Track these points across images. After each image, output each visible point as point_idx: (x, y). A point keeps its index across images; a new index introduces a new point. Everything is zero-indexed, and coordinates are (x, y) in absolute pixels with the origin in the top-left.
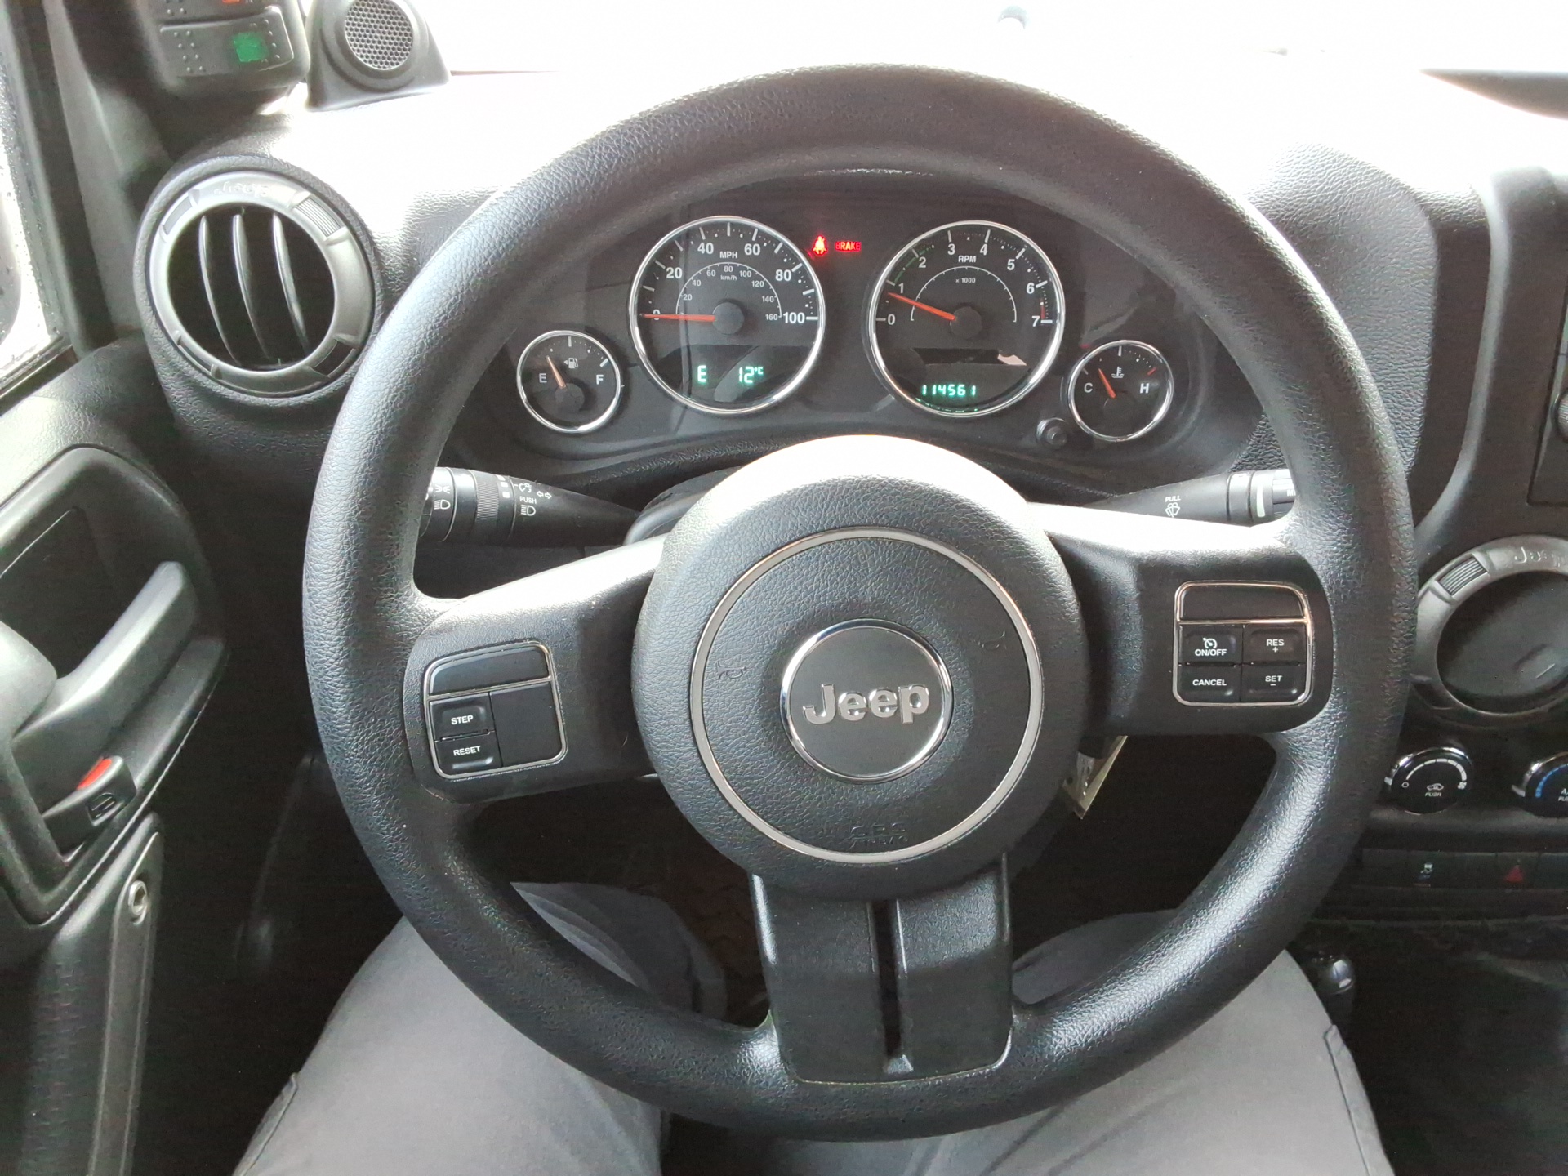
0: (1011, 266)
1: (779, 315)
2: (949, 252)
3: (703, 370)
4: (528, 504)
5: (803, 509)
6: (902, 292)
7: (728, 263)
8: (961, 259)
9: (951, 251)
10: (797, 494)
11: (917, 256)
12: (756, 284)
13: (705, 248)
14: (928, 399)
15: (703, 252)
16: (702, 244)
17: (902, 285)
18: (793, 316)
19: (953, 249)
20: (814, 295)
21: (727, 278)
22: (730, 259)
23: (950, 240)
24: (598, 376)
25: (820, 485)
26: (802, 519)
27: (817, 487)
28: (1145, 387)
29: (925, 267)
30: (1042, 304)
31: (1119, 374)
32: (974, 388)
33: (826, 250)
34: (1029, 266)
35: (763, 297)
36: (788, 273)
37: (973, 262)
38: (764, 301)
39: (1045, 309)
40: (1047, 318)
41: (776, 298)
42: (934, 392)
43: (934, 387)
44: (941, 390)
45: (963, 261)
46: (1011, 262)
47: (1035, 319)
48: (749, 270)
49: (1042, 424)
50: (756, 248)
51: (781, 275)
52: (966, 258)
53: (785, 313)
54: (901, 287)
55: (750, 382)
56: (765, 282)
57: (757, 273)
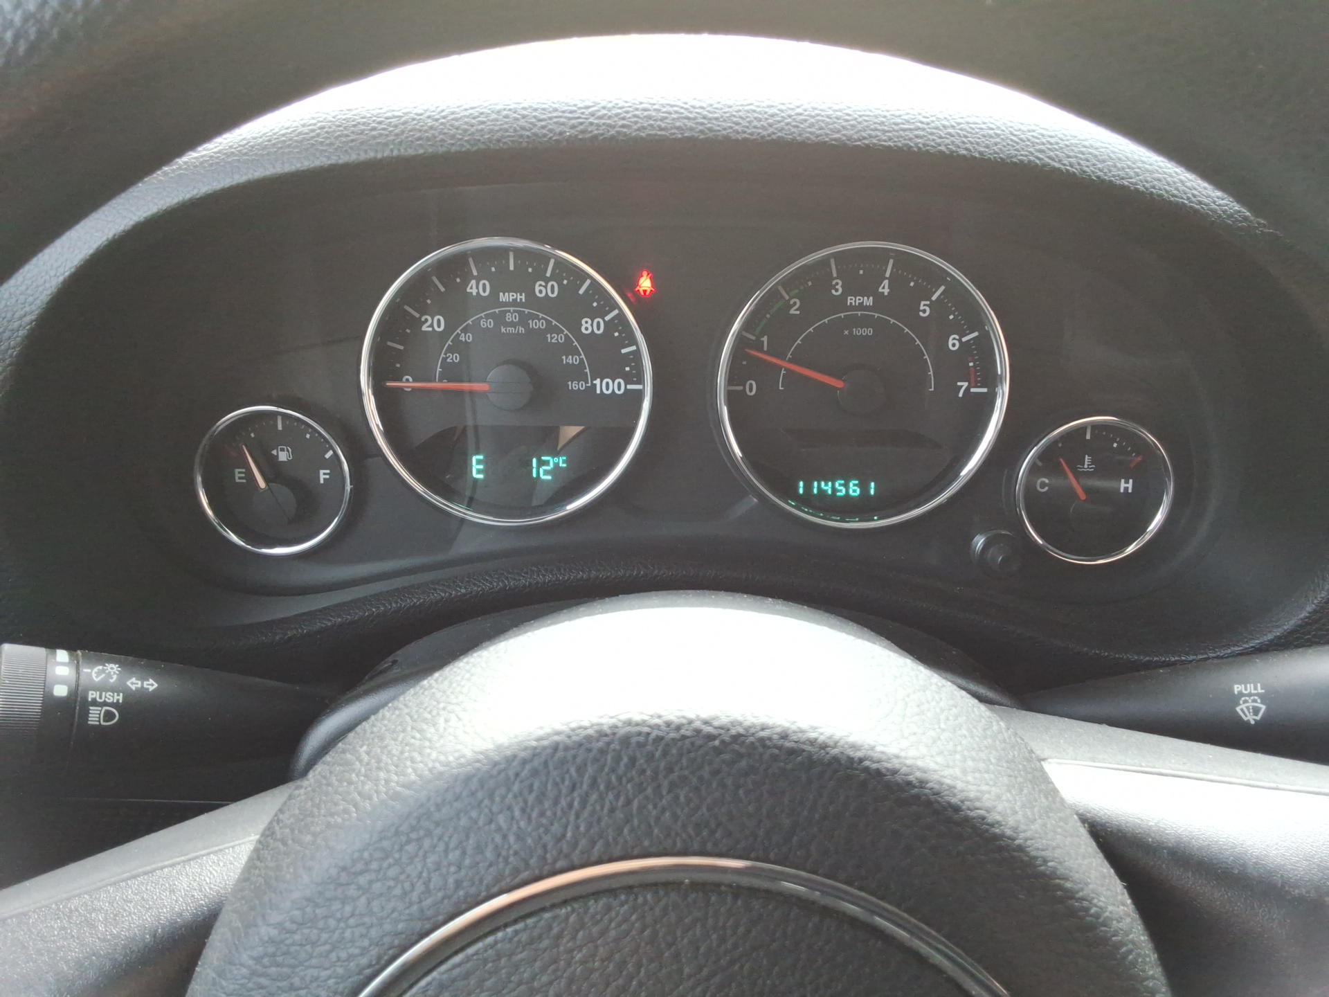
0: (924, 311)
1: (587, 382)
2: (833, 292)
3: (479, 462)
4: (105, 704)
5: (523, 811)
6: (765, 349)
7: (512, 309)
8: (851, 300)
9: (837, 290)
10: (511, 773)
11: (787, 298)
12: (553, 338)
13: (477, 288)
14: (806, 501)
15: (474, 294)
16: (473, 282)
17: (765, 339)
18: (607, 383)
19: (839, 287)
20: (637, 354)
21: (511, 330)
22: (515, 303)
23: (835, 275)
24: (322, 472)
25: (567, 748)
26: (520, 838)
27: (560, 754)
28: (1127, 485)
29: (798, 312)
30: (971, 364)
31: (1088, 465)
32: (873, 485)
33: (653, 290)
34: (953, 309)
35: (564, 357)
36: (598, 323)
37: (868, 304)
38: (564, 362)
39: (977, 371)
40: (979, 385)
41: (583, 358)
42: (815, 491)
43: (816, 484)
44: (825, 488)
45: (854, 304)
46: (924, 305)
47: (962, 386)
48: (543, 318)
49: (979, 541)
50: (553, 287)
51: (589, 325)
52: (860, 299)
53: (596, 380)
54: (763, 341)
55: (549, 477)
56: (566, 336)
57: (554, 322)
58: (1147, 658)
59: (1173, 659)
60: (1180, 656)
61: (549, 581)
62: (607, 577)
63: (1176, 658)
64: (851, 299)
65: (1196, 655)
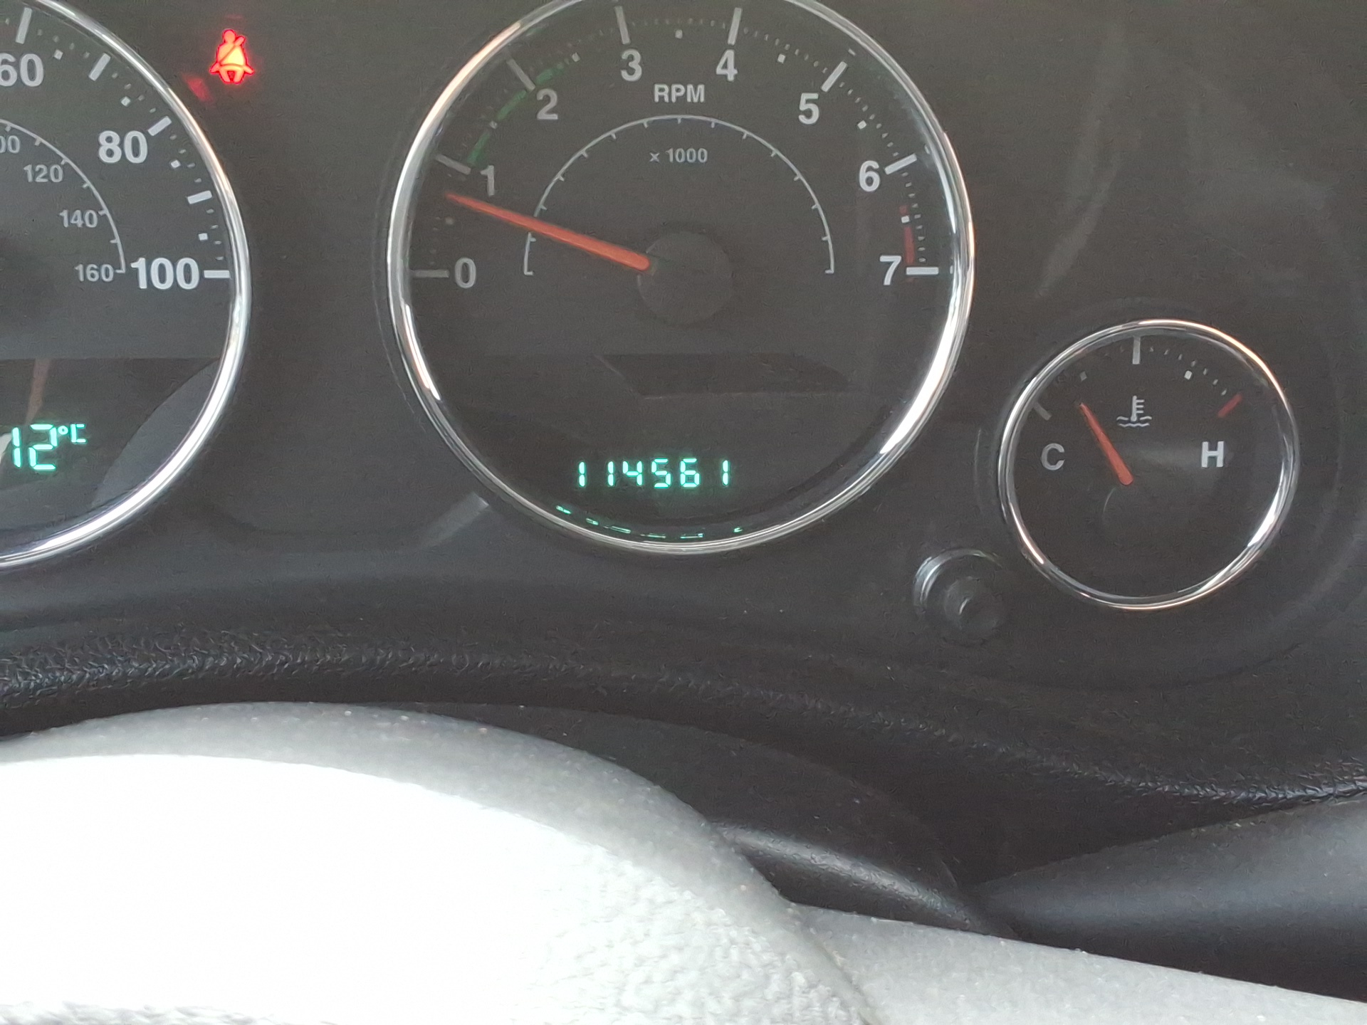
0: (808, 114)
1: (117, 266)
2: (625, 74)
6: (491, 192)
8: (661, 92)
9: (631, 72)
11: (531, 87)
12: (39, 174)
14: (594, 503)
17: (489, 172)
18: (162, 268)
19: (635, 65)
20: (216, 206)
23: (626, 40)
28: (1213, 453)
29: (555, 117)
30: (905, 219)
31: (1139, 415)
32: (726, 465)
33: (249, 70)
34: (865, 109)
35: (64, 214)
36: (135, 142)
37: (696, 100)
38: (66, 225)
39: (916, 234)
40: (923, 260)
41: (105, 215)
42: (611, 481)
43: (611, 466)
44: (631, 474)
45: (666, 99)
46: (808, 101)
47: (889, 264)
48: (13, 131)
49: (929, 570)
50: (31, 65)
51: (114, 146)
52: (678, 90)
53: (135, 260)
54: (486, 177)
55: (50, 467)
56: (66, 167)
57: (39, 140)
58: (1243, 794)
59: (1290, 795)
60: (1305, 789)
61: (38, 687)
62: (163, 675)
63: (1298, 793)
64: (662, 90)
65: (1334, 785)
